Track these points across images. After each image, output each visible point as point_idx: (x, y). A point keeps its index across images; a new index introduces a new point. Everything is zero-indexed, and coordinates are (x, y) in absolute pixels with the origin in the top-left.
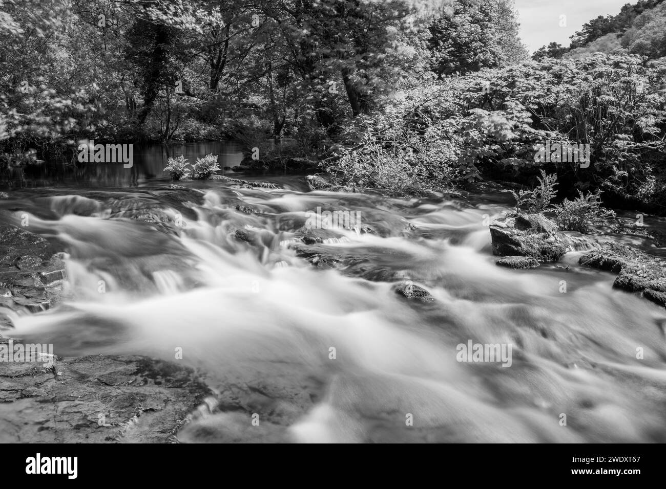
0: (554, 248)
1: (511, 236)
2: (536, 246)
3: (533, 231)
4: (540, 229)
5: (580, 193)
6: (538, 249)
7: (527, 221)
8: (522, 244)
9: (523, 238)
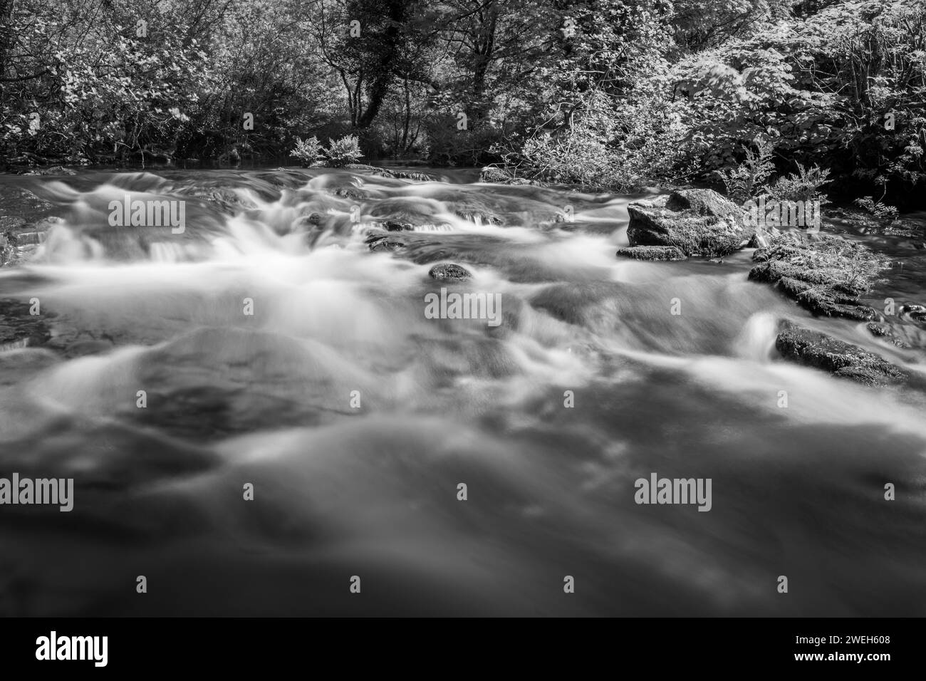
0: (721, 238)
1: (654, 218)
2: (693, 234)
3: (692, 212)
4: (705, 211)
5: (801, 167)
6: (696, 239)
7: (684, 198)
8: (671, 230)
9: (673, 222)
